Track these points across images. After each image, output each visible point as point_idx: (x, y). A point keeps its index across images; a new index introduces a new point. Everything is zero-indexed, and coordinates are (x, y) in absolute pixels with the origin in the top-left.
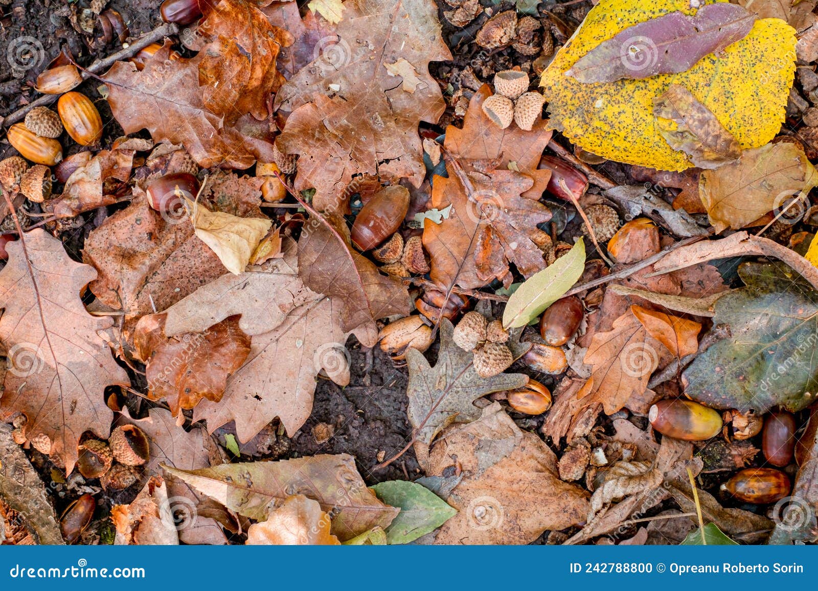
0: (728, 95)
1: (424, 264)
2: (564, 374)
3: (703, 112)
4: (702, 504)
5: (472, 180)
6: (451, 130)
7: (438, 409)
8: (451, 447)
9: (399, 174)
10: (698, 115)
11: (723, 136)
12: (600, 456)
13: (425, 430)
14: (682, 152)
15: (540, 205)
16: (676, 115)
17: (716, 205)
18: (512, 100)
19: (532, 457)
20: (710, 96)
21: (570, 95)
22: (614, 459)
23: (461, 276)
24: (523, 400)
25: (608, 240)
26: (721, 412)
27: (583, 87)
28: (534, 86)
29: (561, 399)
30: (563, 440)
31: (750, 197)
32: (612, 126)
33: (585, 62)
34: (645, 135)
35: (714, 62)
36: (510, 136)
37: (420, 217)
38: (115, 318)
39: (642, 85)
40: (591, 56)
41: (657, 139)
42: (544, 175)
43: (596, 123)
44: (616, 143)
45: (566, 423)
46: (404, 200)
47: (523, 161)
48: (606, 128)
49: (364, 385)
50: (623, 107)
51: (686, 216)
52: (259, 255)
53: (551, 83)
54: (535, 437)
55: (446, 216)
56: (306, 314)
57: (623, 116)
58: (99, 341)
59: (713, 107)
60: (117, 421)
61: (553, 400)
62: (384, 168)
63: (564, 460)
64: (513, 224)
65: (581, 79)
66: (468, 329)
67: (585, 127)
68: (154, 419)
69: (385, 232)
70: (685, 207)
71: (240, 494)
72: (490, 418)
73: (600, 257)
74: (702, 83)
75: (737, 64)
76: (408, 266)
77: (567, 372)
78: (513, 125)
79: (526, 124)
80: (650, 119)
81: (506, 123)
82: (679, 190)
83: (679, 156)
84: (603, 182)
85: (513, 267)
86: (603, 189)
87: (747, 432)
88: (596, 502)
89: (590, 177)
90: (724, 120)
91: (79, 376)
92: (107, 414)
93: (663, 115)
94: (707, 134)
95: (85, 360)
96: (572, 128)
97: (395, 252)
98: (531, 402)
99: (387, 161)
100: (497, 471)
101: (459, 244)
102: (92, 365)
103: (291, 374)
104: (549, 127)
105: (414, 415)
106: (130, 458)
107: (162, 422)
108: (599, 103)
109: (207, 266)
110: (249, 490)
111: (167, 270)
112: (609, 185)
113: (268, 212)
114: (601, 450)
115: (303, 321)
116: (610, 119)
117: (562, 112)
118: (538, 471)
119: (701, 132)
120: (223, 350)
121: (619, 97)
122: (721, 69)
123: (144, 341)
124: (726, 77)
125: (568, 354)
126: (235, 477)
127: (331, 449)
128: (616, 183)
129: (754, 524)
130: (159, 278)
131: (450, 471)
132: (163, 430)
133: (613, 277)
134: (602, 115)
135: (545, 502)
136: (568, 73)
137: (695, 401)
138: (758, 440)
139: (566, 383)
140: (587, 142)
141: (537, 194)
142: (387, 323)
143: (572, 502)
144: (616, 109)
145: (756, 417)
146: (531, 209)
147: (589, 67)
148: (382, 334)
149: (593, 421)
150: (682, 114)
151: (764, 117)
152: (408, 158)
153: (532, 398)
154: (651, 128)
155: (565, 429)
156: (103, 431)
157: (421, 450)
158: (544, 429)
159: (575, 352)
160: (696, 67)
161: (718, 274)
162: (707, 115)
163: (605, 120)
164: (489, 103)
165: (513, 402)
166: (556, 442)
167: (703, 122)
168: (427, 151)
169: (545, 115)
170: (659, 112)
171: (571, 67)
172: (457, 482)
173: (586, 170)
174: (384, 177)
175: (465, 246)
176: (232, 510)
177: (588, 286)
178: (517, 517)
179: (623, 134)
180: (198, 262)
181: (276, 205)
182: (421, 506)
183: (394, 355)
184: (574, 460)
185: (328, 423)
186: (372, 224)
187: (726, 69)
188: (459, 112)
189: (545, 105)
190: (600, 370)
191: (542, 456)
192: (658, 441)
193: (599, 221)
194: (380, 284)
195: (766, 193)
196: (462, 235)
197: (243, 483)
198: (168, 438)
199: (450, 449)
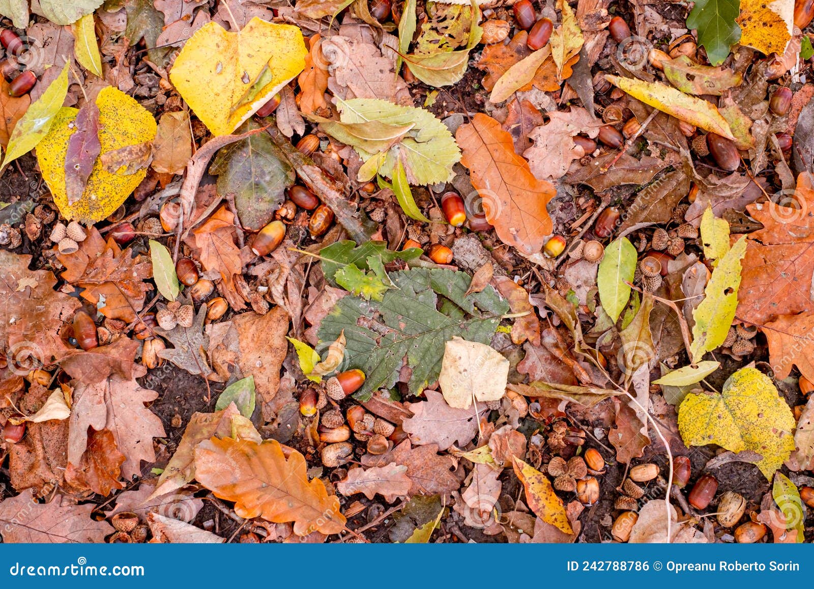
0: (125, 134)
1: (119, 323)
2: (215, 286)
3: (125, 150)
4: (311, 252)
5: (93, 277)
6: (64, 275)
7: (197, 357)
8: (218, 361)
9: (71, 312)
10: (125, 153)
11: (142, 147)
12: (263, 289)
13: (203, 369)
14: (138, 170)
15: (123, 251)
16: (119, 163)
17: (171, 167)
18: (66, 237)
19: (245, 323)
20: (120, 143)
21: (82, 209)
22: (267, 283)
23: (135, 308)
24: (214, 311)
25: (162, 228)
26: (274, 219)
27: (82, 200)
28: (66, 223)
29: (226, 294)
30: (247, 304)
31: (179, 149)
32: (108, 197)
33: (70, 194)
34: (120, 183)
35: (105, 132)
36: (85, 247)
37: (99, 314)
38: (58, 492)
39: (97, 172)
40: (68, 189)
41: (125, 178)
42: (111, 241)
43: (102, 204)
44: (116, 199)
45: (238, 297)
46: (83, 316)
47: (100, 248)
48: (107, 200)
49: (166, 388)
50: (102, 187)
51: (170, 185)
52: (68, 400)
53: (71, 215)
54: (237, 317)
55: (104, 300)
56: (111, 395)
57: (106, 190)
58: (66, 509)
59: (126, 144)
60: (109, 520)
61: (224, 297)
62: (63, 318)
63: (255, 307)
64: (125, 269)
65: (77, 199)
66: (163, 319)
67: (100, 210)
68: (120, 502)
69: (93, 332)
70: (167, 183)
71: (179, 477)
72: (212, 333)
73: (168, 237)
74: (112, 143)
75: (112, 122)
76: (116, 331)
77: (214, 283)
78: (80, 243)
79: (81, 236)
80: (115, 177)
81: (77, 246)
82: (159, 182)
83: (139, 173)
84: (135, 216)
85: (145, 281)
86: (138, 218)
87: (290, 212)
88: (280, 302)
89: (128, 221)
90: (135, 142)
91: (78, 529)
92: (103, 524)
93: (116, 170)
94: (137, 154)
95: (72, 521)
96: (98, 217)
97: (105, 333)
98: (217, 309)
99: (61, 314)
100: (244, 344)
101: (120, 301)
102: (77, 520)
103: (136, 418)
104: (90, 227)
105: (194, 371)
106: (131, 524)
107: (125, 499)
108: (93, 197)
109: (61, 433)
110: (181, 472)
111: (51, 451)
112: (137, 214)
113: (53, 387)
114: (260, 287)
115: (113, 398)
116: (104, 196)
117: (87, 217)
118: (253, 324)
119: (134, 156)
120: (104, 445)
121: (96, 186)
122: (110, 131)
123: (77, 482)
124: (115, 130)
125: (205, 277)
126: (169, 474)
127: (186, 421)
128: (139, 210)
129: (337, 232)
130: (51, 459)
131: (231, 368)
132: (130, 501)
133: (179, 236)
134: (100, 199)
135: (270, 328)
136: (70, 203)
137: (261, 229)
138: (299, 208)
139: (220, 287)
140: (108, 212)
141: (118, 250)
142: (141, 359)
143: (277, 314)
144: (101, 191)
145: (285, 203)
146: (123, 257)
147: (73, 192)
148: (144, 364)
149: (245, 284)
150: (120, 160)
151: (145, 122)
152: (65, 303)
153: (215, 307)
154: (119, 179)
155: (242, 299)
156: (110, 530)
157: (214, 377)
158: (236, 310)
159: (207, 275)
160: (102, 142)
161: (211, 185)
162: (128, 149)
163: (103, 198)
164: (60, 248)
165: (213, 317)
166: (245, 307)
167: (130, 152)
168: (68, 292)
169: (84, 226)
170: (113, 171)
171: (68, 201)
172: (238, 367)
173: (124, 221)
174: (68, 319)
175: (123, 299)
176: (184, 484)
177: (176, 250)
178: (270, 347)
179: (114, 194)
180: (56, 436)
181: (51, 381)
182: (239, 392)
183: (158, 364)
184: (256, 302)
185: (174, 416)
186: (84, 337)
187: (112, 128)
188: (59, 267)
189: (80, 223)
190: (220, 266)
191: (247, 318)
192: (272, 257)
193: (150, 228)
194: (114, 347)
195: (181, 141)
196: (117, 297)
197: (175, 472)
198: (136, 502)
199: (219, 361)
